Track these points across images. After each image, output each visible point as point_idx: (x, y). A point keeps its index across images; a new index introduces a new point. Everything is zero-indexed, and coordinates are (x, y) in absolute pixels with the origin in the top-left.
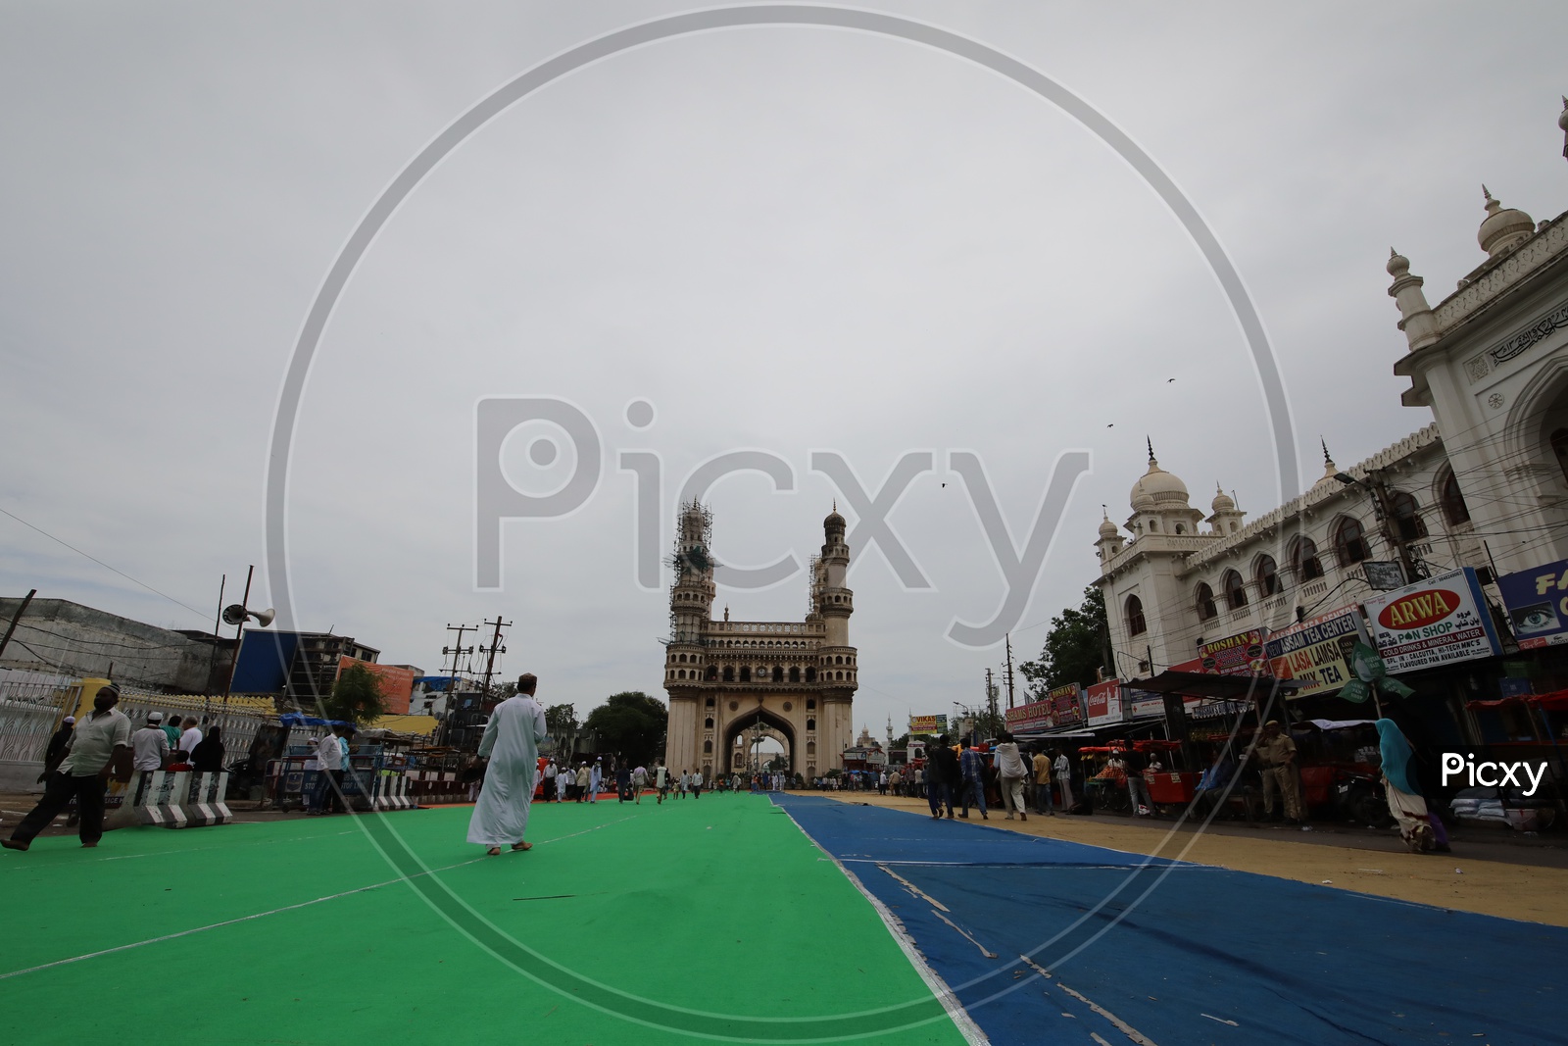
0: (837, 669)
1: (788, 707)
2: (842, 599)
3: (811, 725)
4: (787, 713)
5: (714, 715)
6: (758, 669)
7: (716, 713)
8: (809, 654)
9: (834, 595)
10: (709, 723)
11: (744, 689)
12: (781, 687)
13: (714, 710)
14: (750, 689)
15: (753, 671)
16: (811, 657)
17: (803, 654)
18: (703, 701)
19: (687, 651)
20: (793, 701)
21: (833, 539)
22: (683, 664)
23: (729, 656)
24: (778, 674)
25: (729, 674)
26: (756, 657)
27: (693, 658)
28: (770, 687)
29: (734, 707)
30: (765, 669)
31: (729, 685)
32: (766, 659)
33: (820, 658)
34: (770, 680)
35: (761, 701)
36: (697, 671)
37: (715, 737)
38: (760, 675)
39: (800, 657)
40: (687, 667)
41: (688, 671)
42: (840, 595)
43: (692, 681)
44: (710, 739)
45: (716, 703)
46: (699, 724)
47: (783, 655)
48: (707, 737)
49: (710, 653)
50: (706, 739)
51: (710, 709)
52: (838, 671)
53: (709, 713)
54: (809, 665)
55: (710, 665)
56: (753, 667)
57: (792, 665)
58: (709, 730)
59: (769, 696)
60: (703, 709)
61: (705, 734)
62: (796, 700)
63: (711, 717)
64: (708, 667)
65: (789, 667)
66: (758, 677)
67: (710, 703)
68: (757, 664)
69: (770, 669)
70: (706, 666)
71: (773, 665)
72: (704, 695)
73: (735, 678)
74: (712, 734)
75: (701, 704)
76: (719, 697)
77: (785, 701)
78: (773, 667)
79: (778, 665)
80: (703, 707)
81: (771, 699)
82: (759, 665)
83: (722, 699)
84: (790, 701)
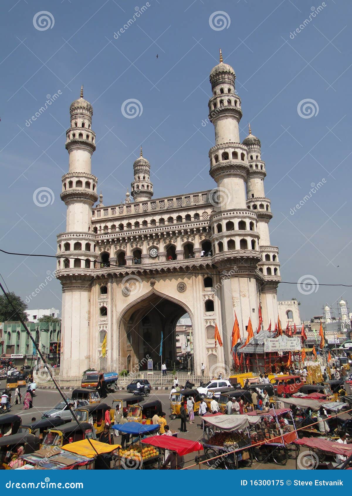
0: (227, 236)
1: (182, 288)
2: (231, 156)
3: (209, 306)
4: (182, 294)
5: (107, 301)
6: (150, 249)
7: (109, 300)
8: (201, 226)
9: (221, 152)
10: (104, 311)
11: (137, 272)
12: (177, 266)
13: (107, 298)
15: (145, 252)
16: (204, 229)
18: (96, 289)
20: (188, 282)
21: (218, 91)
25: (121, 259)
26: (146, 236)
27: (77, 245)
28: (165, 267)
30: (157, 248)
31: (122, 270)
32: (157, 237)
34: (163, 259)
35: (153, 284)
36: (84, 259)
37: (109, 323)
42: (227, 150)
43: (77, 269)
44: (105, 329)
45: (109, 289)
46: (94, 313)
47: (174, 230)
48: (102, 326)
49: (100, 239)
50: (100, 328)
51: (104, 296)
52: (229, 239)
53: (103, 300)
54: (203, 238)
55: (103, 250)
56: (145, 248)
57: (185, 240)
58: (104, 318)
59: (161, 277)
60: (97, 296)
61: (99, 323)
62: (191, 279)
63: (105, 305)
64: (101, 254)
65: (183, 243)
66: (151, 257)
67: (104, 290)
68: (148, 245)
69: (162, 247)
70: (100, 253)
71: (165, 243)
72: (97, 283)
73: (127, 261)
74: (107, 322)
75: (95, 291)
76: (112, 283)
77: (180, 280)
78: (165, 245)
79: (170, 241)
80: (97, 294)
81: (165, 281)
82: (151, 244)
83: (115, 284)
84: (186, 280)
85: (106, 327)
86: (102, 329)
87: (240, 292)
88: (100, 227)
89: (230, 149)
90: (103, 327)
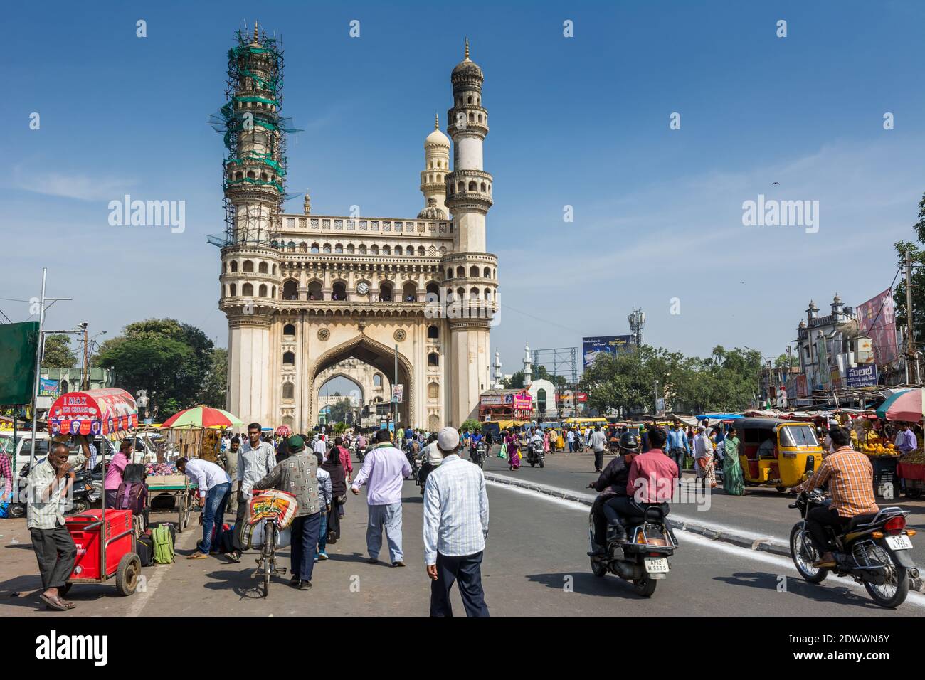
0: (471, 283)
1: (400, 336)
2: (479, 187)
3: (433, 360)
4: (400, 344)
5: (294, 344)
6: (359, 282)
7: (299, 343)
8: (430, 264)
9: (468, 180)
10: (289, 358)
11: (338, 311)
12: (392, 309)
13: (295, 340)
14: (347, 312)
15: (351, 285)
16: (433, 267)
17: (422, 263)
18: (279, 326)
19: (254, 256)
20: (409, 329)
21: (465, 99)
22: (249, 274)
23: (315, 265)
24: (386, 291)
25: (315, 290)
26: (356, 266)
27: (263, 267)
28: (376, 309)
29: (324, 336)
30: (369, 284)
31: (315, 306)
32: (370, 270)
33: (446, 268)
34: (375, 298)
35: (361, 328)
36: (269, 285)
37: (298, 372)
38: (361, 293)
39: (418, 268)
40: (254, 279)
41: (256, 285)
42: (475, 179)
43: (262, 299)
44: (291, 380)
45: (299, 330)
46: (275, 360)
47: (394, 264)
48: (286, 377)
49: (287, 260)
50: (284, 378)
51: (290, 338)
52: (473, 286)
53: (288, 343)
54: (430, 278)
55: (288, 276)
56: (351, 281)
57: (407, 278)
58: (289, 367)
59: (374, 320)
60: (279, 338)
61: (284, 373)
62: (412, 326)
63: (291, 350)
64: (284, 280)
65: (403, 281)
66: (359, 294)
67: (290, 330)
68: (356, 277)
69: (375, 283)
70: (283, 278)
71: (380, 277)
72: (280, 319)
73: (325, 295)
74: (294, 373)
75: (276, 331)
76: (302, 321)
77: (397, 327)
78: (379, 280)
79: (386, 277)
80: (280, 334)
81: (377, 326)
82: (360, 277)
83: (306, 324)
84: (404, 327)
85: (293, 378)
86: (286, 380)
87: (478, 347)
88: (283, 242)
89: (479, 178)
90: (288, 378)
